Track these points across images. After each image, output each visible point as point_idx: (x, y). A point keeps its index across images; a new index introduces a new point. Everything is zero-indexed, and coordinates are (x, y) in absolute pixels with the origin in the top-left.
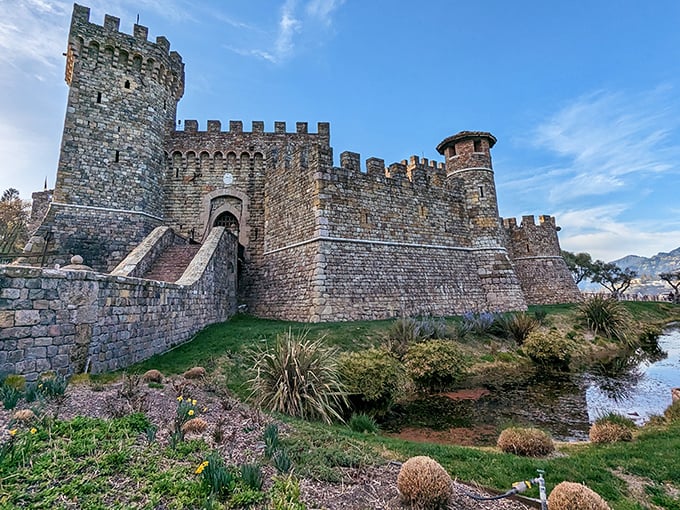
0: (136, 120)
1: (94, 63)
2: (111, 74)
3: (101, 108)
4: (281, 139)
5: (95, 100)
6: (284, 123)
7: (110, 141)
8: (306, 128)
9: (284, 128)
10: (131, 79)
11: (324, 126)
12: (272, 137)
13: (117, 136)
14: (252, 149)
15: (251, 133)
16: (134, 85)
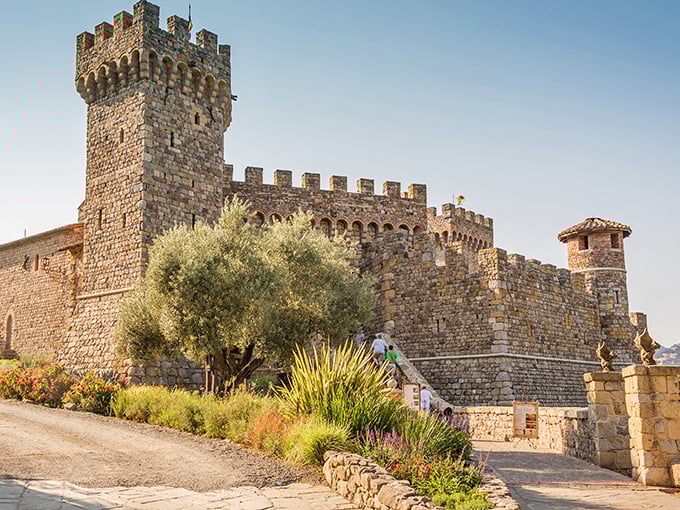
0: (208, 170)
1: (164, 89)
2: (181, 105)
3: (175, 154)
4: (370, 203)
5: (168, 142)
6: (372, 181)
7: (186, 201)
8: (399, 189)
9: (372, 188)
10: (200, 112)
11: (420, 189)
12: (358, 198)
13: (192, 194)
14: (334, 215)
15: (332, 192)
16: (204, 120)
